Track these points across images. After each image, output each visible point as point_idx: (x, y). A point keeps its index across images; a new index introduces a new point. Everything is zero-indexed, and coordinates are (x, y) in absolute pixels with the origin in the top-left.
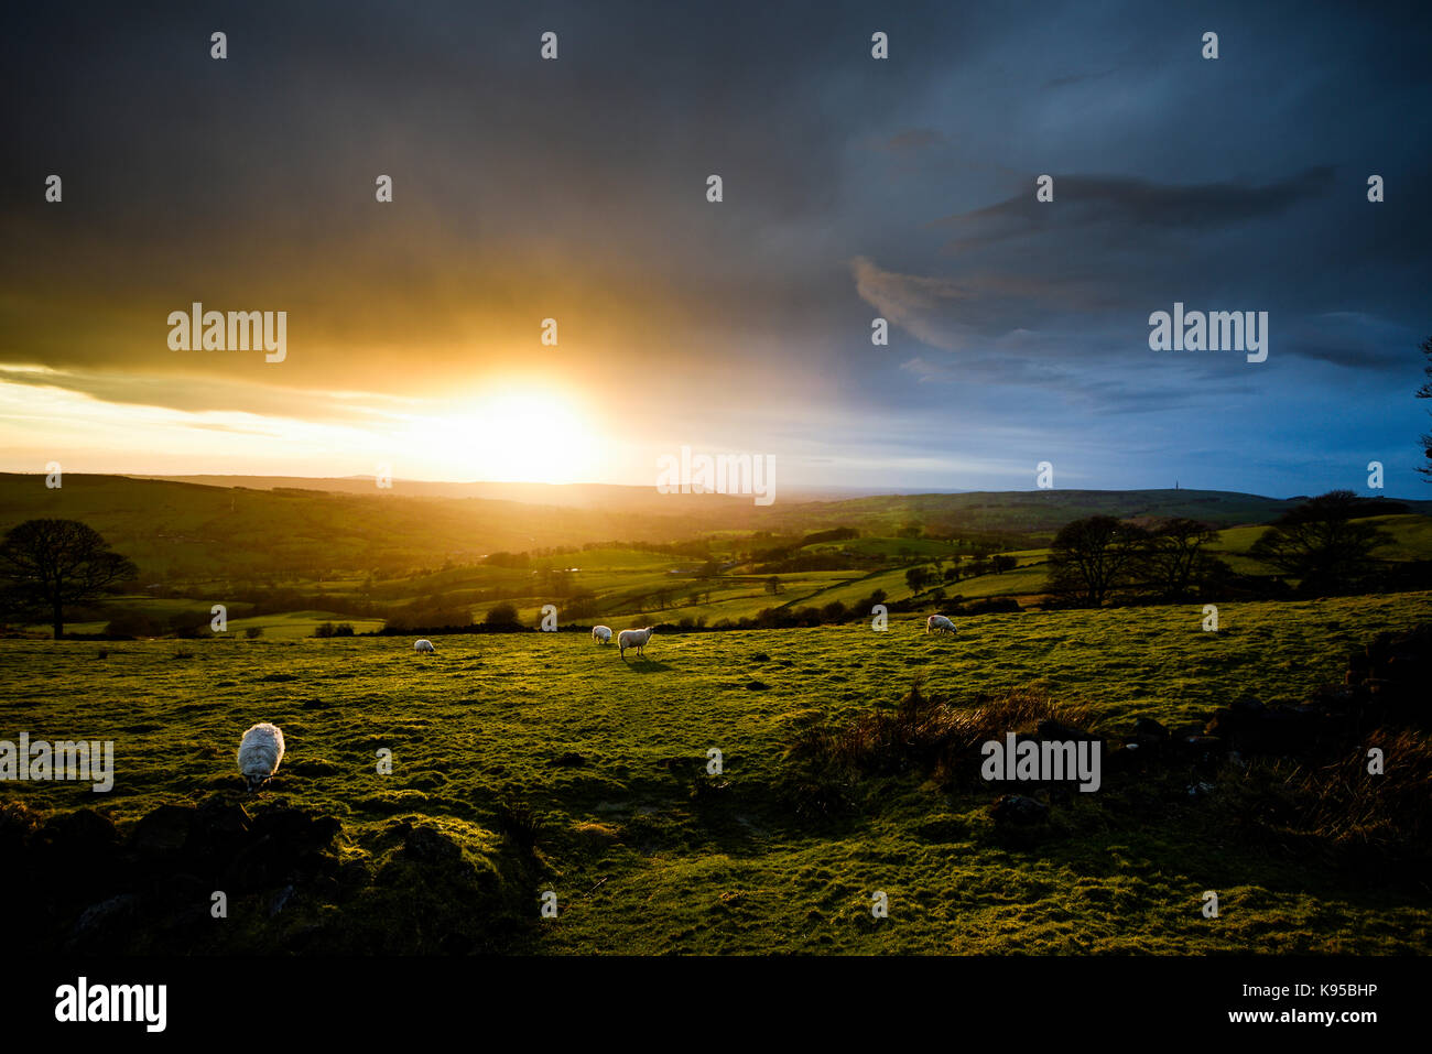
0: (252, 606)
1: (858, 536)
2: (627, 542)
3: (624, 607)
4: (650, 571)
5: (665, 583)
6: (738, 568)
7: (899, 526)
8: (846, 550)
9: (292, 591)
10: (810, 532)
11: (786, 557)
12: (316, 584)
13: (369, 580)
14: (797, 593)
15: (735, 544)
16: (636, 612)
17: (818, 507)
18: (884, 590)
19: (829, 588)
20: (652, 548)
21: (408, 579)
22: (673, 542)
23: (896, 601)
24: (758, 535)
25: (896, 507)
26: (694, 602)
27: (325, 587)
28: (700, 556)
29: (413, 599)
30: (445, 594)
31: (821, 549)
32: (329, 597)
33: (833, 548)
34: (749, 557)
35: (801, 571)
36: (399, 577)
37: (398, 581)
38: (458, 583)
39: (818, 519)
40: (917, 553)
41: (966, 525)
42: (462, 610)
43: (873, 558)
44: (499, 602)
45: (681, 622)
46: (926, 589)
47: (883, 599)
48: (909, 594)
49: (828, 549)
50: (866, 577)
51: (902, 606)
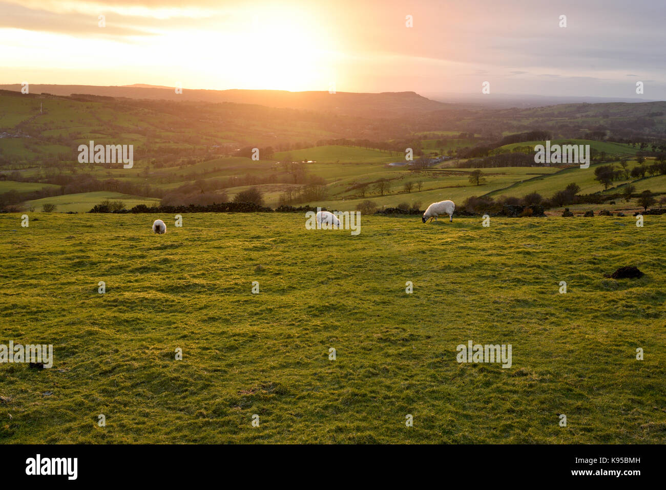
0: (58, 187)
2: (353, 140)
3: (352, 193)
4: (371, 164)
5: (384, 174)
6: (446, 163)
7: (588, 131)
9: (89, 176)
10: (506, 134)
11: (487, 154)
12: (108, 170)
13: (148, 168)
14: (496, 184)
15: (442, 143)
16: (360, 197)
17: (515, 112)
18: (577, 184)
19: (524, 181)
21: (178, 167)
22: (391, 141)
23: (588, 194)
24: (462, 136)
25: (584, 114)
26: (408, 189)
27: (114, 173)
29: (182, 184)
30: (207, 180)
31: (518, 148)
32: (117, 181)
33: (529, 147)
34: (456, 154)
35: (499, 166)
36: (171, 166)
37: (171, 168)
38: (217, 171)
39: (515, 123)
40: (603, 154)
42: (219, 192)
44: (249, 187)
45: (399, 206)
46: (615, 184)
47: (576, 191)
48: (599, 188)
49: (523, 148)
50: (557, 173)
51: (594, 199)
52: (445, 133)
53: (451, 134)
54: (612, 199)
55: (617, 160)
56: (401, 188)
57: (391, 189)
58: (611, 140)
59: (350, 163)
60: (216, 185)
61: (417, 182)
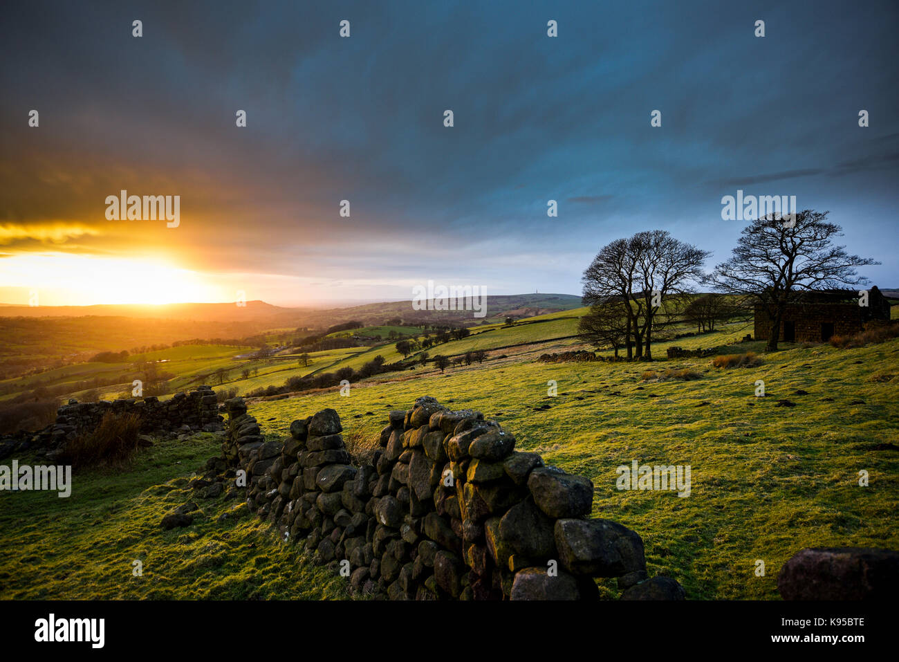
1: (363, 327)
2: (206, 340)
6: (284, 351)
8: (356, 335)
10: (332, 325)
11: (316, 341)
14: (322, 364)
15: (282, 337)
17: (337, 312)
18: (382, 356)
19: (343, 359)
20: (225, 343)
23: (392, 364)
24: (299, 330)
28: (258, 346)
31: (339, 335)
33: (347, 334)
34: (291, 344)
35: (325, 350)
40: (400, 334)
41: (426, 318)
43: (373, 339)
46: (412, 354)
47: (382, 362)
48: (401, 358)
49: (344, 335)
50: (369, 351)
51: (397, 367)
52: (286, 330)
53: (290, 330)
54: (411, 365)
55: (411, 337)
56: (240, 376)
57: (230, 377)
58: (405, 325)
59: (202, 359)
60: (60, 391)
61: (253, 369)
